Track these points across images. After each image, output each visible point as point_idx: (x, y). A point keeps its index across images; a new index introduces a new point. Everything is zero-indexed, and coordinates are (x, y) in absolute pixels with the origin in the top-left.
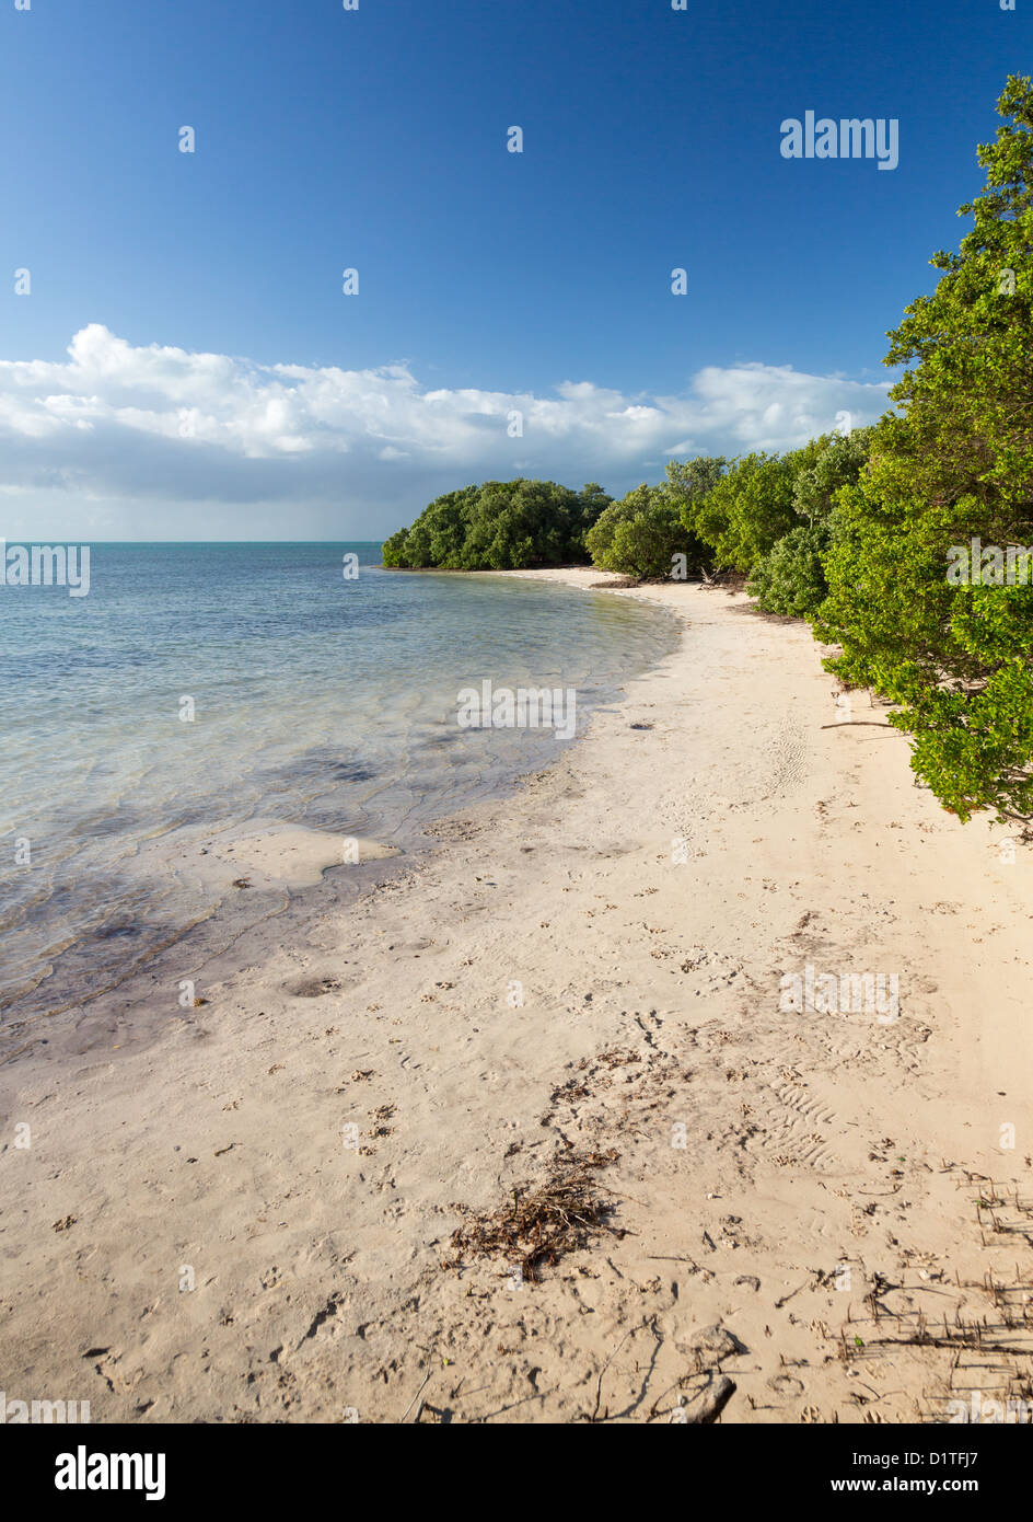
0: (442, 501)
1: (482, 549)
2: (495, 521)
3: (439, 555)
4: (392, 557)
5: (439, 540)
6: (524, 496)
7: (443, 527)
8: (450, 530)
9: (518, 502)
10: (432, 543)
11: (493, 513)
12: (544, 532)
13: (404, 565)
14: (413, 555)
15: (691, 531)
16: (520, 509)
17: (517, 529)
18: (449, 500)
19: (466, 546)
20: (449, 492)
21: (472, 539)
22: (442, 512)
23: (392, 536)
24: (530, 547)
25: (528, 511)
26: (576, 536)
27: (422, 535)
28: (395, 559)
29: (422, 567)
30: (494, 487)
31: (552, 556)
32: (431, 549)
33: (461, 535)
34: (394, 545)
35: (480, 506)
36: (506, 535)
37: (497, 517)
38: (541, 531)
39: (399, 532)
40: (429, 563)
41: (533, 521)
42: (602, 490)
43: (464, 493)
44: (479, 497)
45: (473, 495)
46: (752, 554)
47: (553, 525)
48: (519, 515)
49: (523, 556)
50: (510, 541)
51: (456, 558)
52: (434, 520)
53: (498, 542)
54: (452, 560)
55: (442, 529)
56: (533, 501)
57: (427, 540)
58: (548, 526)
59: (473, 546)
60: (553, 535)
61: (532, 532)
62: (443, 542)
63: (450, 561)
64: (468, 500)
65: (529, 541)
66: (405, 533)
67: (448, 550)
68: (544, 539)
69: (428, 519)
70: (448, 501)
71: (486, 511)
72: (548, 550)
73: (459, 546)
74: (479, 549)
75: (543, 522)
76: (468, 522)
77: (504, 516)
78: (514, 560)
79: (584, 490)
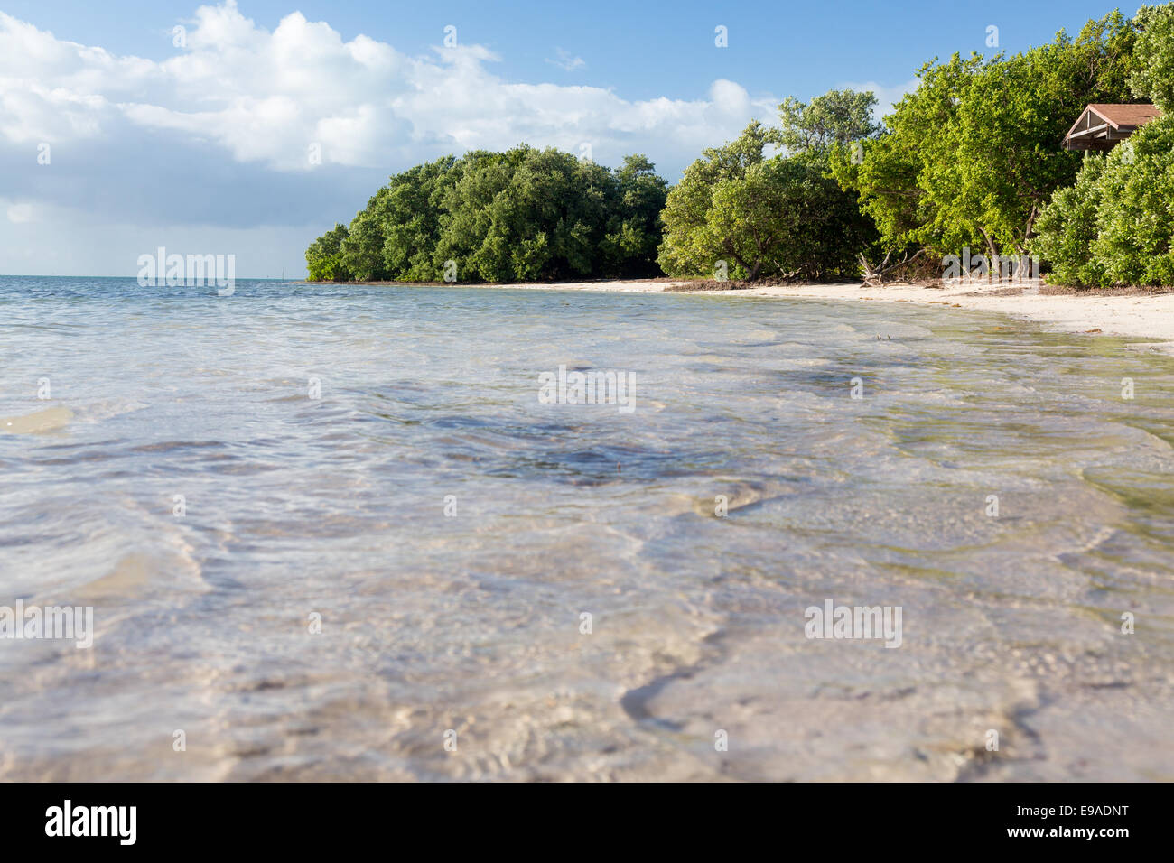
0: (402, 179)
1: (467, 252)
2: (488, 207)
3: (396, 261)
4: (323, 266)
5: (396, 236)
6: (534, 168)
7: (404, 219)
8: (412, 224)
9: (524, 179)
10: (386, 243)
11: (484, 196)
12: (565, 226)
13: (342, 276)
14: (354, 262)
15: (850, 190)
16: (526, 189)
17: (522, 220)
18: (410, 178)
19: (441, 247)
20: (409, 168)
21: (450, 236)
22: (403, 195)
23: (323, 235)
24: (543, 249)
25: (541, 192)
26: (613, 232)
27: (371, 232)
28: (328, 268)
29: (369, 280)
30: (483, 159)
31: (576, 263)
32: (384, 251)
33: (433, 232)
34: (325, 250)
35: (464, 186)
36: (505, 230)
37: (490, 200)
38: (560, 223)
39: (333, 229)
40: (381, 274)
41: (548, 209)
42: (650, 167)
43: (436, 168)
44: (459, 175)
45: (450, 170)
46: (981, 211)
47: (578, 216)
48: (525, 200)
49: (531, 261)
50: (513, 238)
51: (425, 266)
52: (389, 209)
53: (492, 241)
54: (419, 266)
55: (403, 222)
56: (548, 177)
57: (378, 240)
58: (571, 217)
59: (454, 247)
60: (578, 230)
61: (548, 225)
62: (403, 240)
63: (416, 269)
64: (442, 177)
65: (542, 239)
66: (342, 232)
67: (412, 251)
68: (565, 235)
69: (381, 207)
70: (408, 180)
71: (474, 193)
72: (571, 254)
73: (429, 246)
74: (461, 251)
75: (563, 212)
76: (444, 211)
77: (501, 201)
78: (518, 269)
79: (623, 165)
